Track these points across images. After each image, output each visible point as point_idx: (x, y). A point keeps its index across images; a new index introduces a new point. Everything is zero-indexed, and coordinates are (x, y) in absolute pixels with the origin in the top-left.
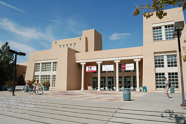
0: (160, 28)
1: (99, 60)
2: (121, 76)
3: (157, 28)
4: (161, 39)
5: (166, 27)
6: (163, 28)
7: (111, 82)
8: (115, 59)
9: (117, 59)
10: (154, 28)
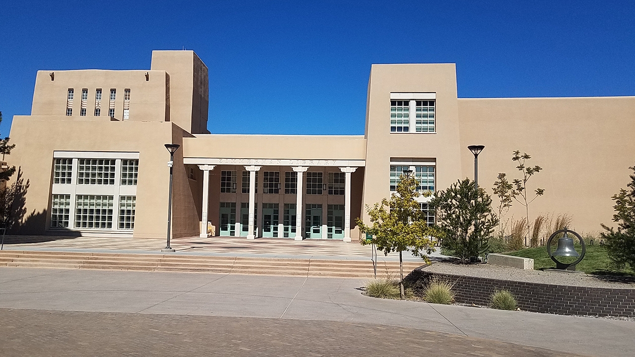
0: (407, 103)
1: (253, 162)
2: (320, 203)
3: (400, 103)
4: (406, 129)
5: (419, 103)
6: (413, 104)
7: (272, 217)
8: (294, 163)
9: (301, 163)
10: (393, 103)
